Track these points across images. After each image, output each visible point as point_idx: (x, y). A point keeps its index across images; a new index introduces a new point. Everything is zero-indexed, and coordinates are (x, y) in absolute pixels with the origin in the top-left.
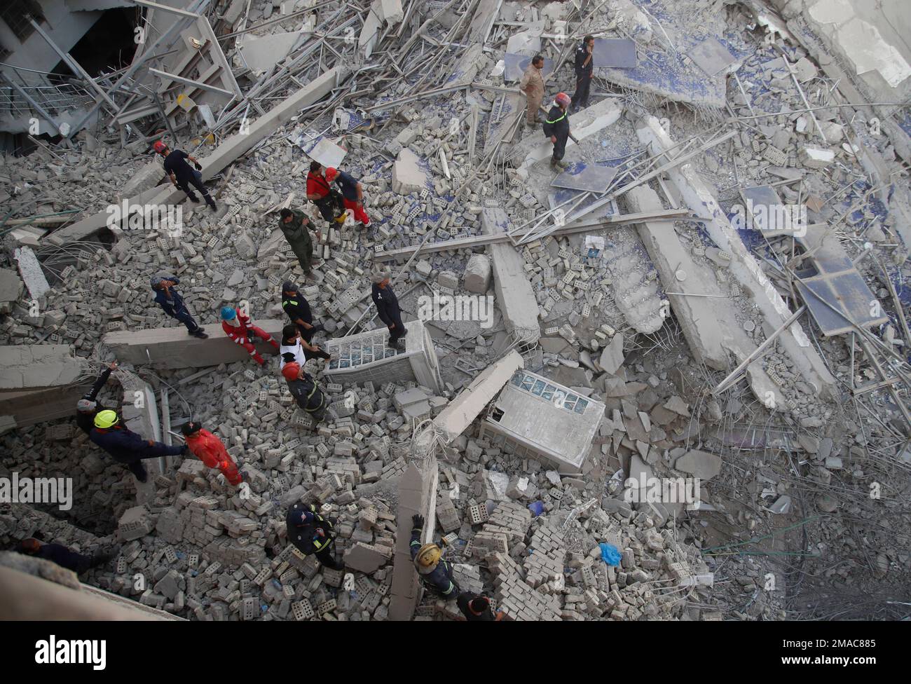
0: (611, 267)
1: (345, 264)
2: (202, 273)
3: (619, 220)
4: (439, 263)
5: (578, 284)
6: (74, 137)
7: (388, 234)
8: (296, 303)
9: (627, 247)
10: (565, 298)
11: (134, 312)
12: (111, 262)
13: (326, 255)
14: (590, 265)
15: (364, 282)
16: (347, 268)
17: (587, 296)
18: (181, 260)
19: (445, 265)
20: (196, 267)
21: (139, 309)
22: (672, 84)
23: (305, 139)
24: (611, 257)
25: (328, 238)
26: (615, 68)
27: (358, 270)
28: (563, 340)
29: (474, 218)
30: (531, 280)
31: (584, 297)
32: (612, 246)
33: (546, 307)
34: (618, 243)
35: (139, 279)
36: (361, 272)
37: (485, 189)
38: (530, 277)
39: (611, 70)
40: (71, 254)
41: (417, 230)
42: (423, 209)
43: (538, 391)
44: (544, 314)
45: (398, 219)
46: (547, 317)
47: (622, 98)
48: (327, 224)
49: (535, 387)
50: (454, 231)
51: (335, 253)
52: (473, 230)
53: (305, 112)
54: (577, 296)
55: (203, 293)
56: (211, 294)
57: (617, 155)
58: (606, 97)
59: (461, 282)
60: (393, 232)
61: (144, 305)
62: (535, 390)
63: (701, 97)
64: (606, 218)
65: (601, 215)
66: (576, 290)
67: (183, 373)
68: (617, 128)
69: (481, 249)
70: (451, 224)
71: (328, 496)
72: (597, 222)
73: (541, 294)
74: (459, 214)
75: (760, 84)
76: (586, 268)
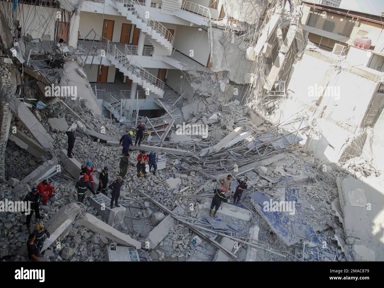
0: (196, 252)
1: (130, 186)
2: (101, 162)
3: (212, 241)
4: (152, 208)
5: (180, 246)
6: (121, 124)
7: (148, 189)
8: (104, 175)
9: (208, 253)
10: (172, 247)
11: (78, 155)
12: (88, 144)
13: (128, 180)
14: (190, 245)
15: (130, 195)
16: (130, 188)
17: (179, 252)
18: (100, 154)
19: (153, 210)
20: (101, 159)
21: (79, 156)
22: (275, 224)
23: (162, 159)
24: (199, 249)
25: (133, 176)
26: (259, 205)
27: (132, 191)
28: (158, 256)
29: (174, 205)
30: (169, 233)
31: (178, 252)
32: (203, 247)
33: (164, 243)
34: (206, 249)
35: (88, 151)
36: (132, 192)
37: (186, 202)
38: (169, 232)
39: (257, 204)
40: (83, 135)
41: (157, 195)
42: (164, 192)
43: (132, 258)
44: (161, 244)
45: (155, 188)
46: (162, 246)
47: (254, 214)
48: (137, 173)
49: (133, 256)
50: (166, 204)
51: (131, 182)
52: (170, 208)
53: (170, 154)
54: (176, 250)
55: (95, 165)
56: (96, 167)
57: (236, 229)
58: (248, 209)
59: (151, 216)
60: (150, 190)
61: (82, 157)
62: (132, 257)
63: (282, 236)
64: (209, 237)
65: (209, 235)
66: (178, 247)
67: (68, 174)
68: (245, 222)
69: (166, 214)
70: (166, 202)
71: (50, 214)
72: (205, 235)
73: (167, 239)
74: (171, 201)
75: (316, 256)
76: (188, 245)
